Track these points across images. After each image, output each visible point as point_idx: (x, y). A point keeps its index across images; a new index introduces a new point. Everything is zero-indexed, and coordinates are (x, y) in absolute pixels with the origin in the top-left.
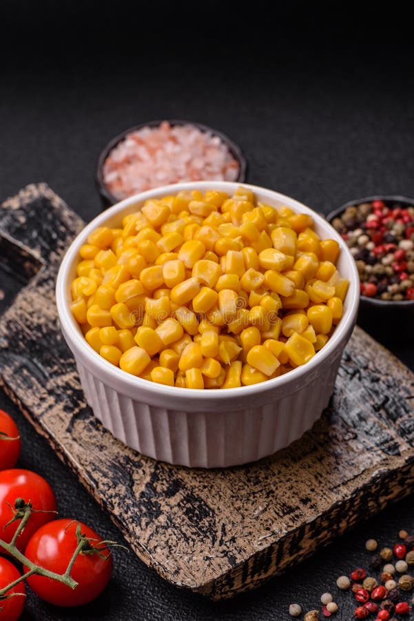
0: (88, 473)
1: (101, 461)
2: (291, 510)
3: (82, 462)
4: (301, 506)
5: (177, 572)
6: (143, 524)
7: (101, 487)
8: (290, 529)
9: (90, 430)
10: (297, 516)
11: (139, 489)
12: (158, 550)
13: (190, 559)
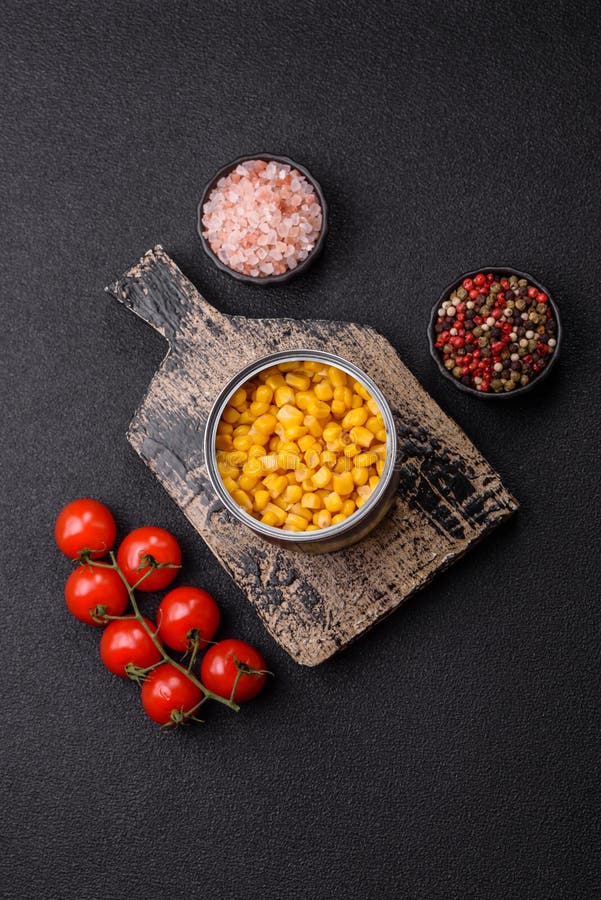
0: (226, 563)
1: (235, 553)
2: (381, 596)
3: (220, 553)
4: (388, 591)
5: (298, 654)
6: (271, 610)
7: (237, 576)
8: (380, 614)
9: (224, 523)
10: (385, 601)
11: (266, 578)
12: (283, 633)
13: (307, 642)
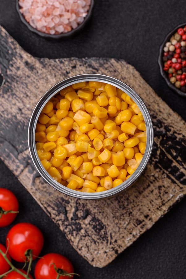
0: (45, 208)
1: (50, 201)
2: (141, 222)
3: (42, 202)
4: (145, 219)
5: (93, 260)
6: (74, 235)
7: (53, 215)
8: (141, 233)
9: (43, 184)
10: (144, 225)
11: (70, 215)
12: (83, 249)
13: (98, 253)
